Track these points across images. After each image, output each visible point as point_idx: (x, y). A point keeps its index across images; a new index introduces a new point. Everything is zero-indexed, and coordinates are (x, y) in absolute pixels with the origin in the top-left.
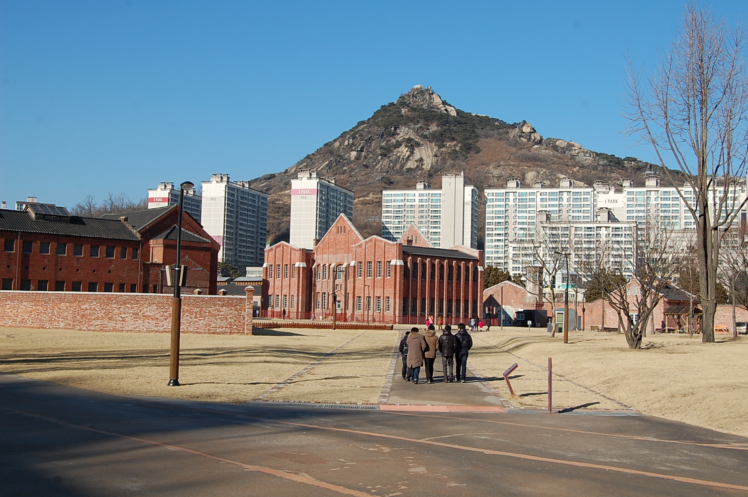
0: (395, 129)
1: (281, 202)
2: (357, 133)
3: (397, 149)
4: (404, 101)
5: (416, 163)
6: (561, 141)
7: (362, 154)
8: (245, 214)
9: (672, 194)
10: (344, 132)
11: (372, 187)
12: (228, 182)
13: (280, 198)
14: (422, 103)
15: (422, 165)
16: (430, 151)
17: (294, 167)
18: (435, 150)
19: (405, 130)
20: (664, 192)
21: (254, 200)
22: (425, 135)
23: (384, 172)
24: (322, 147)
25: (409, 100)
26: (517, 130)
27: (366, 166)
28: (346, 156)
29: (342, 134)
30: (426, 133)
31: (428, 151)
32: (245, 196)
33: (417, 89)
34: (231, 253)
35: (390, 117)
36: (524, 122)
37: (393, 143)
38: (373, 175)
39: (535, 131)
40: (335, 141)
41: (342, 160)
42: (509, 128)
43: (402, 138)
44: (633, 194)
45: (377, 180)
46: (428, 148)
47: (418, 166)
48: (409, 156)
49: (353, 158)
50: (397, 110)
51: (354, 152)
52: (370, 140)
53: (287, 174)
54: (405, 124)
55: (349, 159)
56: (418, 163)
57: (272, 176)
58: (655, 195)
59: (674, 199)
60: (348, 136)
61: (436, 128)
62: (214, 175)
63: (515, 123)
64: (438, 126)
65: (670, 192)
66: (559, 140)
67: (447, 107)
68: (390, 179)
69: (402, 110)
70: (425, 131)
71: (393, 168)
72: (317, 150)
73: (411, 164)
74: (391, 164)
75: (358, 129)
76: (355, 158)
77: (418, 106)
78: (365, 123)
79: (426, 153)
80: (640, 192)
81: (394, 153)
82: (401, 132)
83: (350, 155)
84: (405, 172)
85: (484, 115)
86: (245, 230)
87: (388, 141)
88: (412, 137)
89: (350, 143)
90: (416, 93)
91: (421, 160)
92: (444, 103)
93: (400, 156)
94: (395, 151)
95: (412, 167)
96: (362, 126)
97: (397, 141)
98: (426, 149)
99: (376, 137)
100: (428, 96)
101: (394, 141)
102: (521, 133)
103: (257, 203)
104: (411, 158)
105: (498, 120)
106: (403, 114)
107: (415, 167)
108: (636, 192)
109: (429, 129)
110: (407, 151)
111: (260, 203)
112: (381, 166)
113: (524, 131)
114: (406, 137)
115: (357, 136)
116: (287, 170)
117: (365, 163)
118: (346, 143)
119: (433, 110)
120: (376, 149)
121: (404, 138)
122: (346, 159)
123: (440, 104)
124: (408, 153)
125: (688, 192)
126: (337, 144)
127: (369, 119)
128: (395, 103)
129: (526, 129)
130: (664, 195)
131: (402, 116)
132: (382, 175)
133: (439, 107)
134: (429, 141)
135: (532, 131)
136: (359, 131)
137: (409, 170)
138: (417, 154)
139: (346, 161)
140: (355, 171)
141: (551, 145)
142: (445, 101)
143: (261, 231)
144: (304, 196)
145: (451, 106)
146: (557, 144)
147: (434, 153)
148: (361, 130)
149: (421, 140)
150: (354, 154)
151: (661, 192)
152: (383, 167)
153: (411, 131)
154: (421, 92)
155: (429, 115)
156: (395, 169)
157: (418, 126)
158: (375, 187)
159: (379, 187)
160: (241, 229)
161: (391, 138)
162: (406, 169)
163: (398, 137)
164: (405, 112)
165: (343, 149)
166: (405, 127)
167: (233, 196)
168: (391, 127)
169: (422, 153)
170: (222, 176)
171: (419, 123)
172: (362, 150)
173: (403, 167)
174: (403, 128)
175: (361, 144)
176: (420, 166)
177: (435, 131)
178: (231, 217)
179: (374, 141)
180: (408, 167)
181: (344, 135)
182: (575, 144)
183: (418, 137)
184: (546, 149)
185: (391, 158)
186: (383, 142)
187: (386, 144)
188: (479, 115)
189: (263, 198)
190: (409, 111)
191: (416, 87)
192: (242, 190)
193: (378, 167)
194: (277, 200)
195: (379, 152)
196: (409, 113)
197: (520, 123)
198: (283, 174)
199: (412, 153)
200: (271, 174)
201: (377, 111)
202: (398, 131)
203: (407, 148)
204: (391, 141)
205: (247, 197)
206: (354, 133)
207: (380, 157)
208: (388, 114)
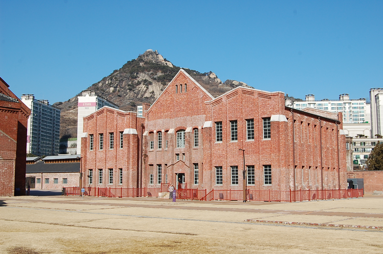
0: (137, 74)
1: (67, 117)
2: (114, 76)
3: (138, 86)
4: (141, 58)
5: (150, 94)
6: (235, 81)
7: (117, 89)
8: (45, 121)
9: (324, 105)
10: (104, 78)
11: (124, 108)
12: (33, 99)
13: (66, 115)
14: (152, 59)
15: (154, 95)
16: (158, 87)
17: (74, 98)
18: (161, 87)
19: (142, 75)
20: (319, 104)
21: (51, 112)
22: (155, 78)
23: (131, 100)
24: (91, 86)
25: (144, 58)
26: (207, 76)
27: (120, 96)
28: (107, 90)
29: (103, 79)
30: (155, 77)
31: (157, 87)
32: (45, 109)
33: (149, 52)
34: (36, 147)
35: (133, 67)
36: (211, 72)
37: (136, 82)
38: (124, 101)
39: (217, 77)
40: (99, 82)
41: (104, 93)
42: (201, 76)
43: (141, 80)
44: (300, 106)
45: (127, 104)
46: (157, 85)
47: (151, 96)
48: (146, 90)
49: (111, 91)
50: (138, 63)
51: (112, 88)
52: (122, 81)
53: (70, 102)
54: (143, 71)
55: (109, 92)
56: (152, 94)
57: (61, 103)
58: (313, 106)
59: (325, 108)
60: (108, 79)
61: (162, 74)
62: (23, 95)
63: (205, 73)
64: (162, 73)
65: (322, 104)
66: (234, 81)
67: (167, 62)
68: (135, 103)
69: (141, 63)
70: (155, 76)
71: (136, 97)
72: (88, 88)
73: (147, 95)
74: (135, 95)
75: (114, 74)
76: (113, 92)
77: (150, 61)
78: (118, 71)
79: (156, 89)
80: (304, 104)
81: (137, 88)
82: (140, 76)
83: (109, 89)
84: (144, 99)
85: (187, 69)
86: (45, 132)
87: (133, 81)
88: (147, 79)
89: (109, 83)
90: (148, 54)
91: (153, 92)
92: (165, 60)
93: (140, 90)
94: (137, 87)
95: (148, 96)
96: (116, 73)
97: (138, 81)
98: (156, 86)
99: (125, 79)
100: (156, 56)
101: (136, 81)
102: (209, 78)
103: (53, 114)
104: (147, 91)
105: (195, 71)
106: (141, 66)
107: (150, 96)
108: (302, 104)
109: (157, 74)
110: (145, 87)
111: (55, 115)
112: (129, 96)
113: (211, 77)
114: (143, 79)
115: (113, 78)
116: (70, 100)
117: (119, 94)
118: (107, 82)
119: (159, 63)
120: (125, 86)
121: (142, 80)
122: (107, 92)
123: (163, 61)
124: (145, 88)
125: (333, 104)
126: (100, 84)
127: (120, 69)
128: (136, 60)
129: (212, 76)
130: (319, 106)
131: (141, 67)
132: (130, 101)
133: (162, 62)
134: (157, 81)
135: (216, 77)
136: (114, 75)
137: (147, 98)
138: (151, 89)
139: (107, 93)
140: (113, 99)
141: (230, 84)
142: (166, 59)
143: (55, 133)
144: (87, 107)
145: (169, 62)
146: (233, 83)
147: (160, 88)
148: (116, 75)
149: (153, 81)
150: (112, 89)
151: (317, 104)
152: (130, 96)
153: (146, 76)
154: (151, 53)
155: (156, 66)
156: (138, 97)
157: (150, 73)
158: (126, 108)
159: (128, 108)
160: (42, 131)
161: (134, 79)
162: (145, 98)
163: (139, 79)
164: (142, 65)
165: (105, 86)
166: (143, 73)
167: (37, 109)
168: (134, 73)
169: (153, 88)
170: (29, 95)
171: (150, 71)
172: (116, 87)
173: (143, 96)
174: (142, 73)
175: (116, 83)
176: (153, 96)
177: (160, 76)
178: (36, 123)
179: (124, 81)
180: (146, 97)
181: (104, 79)
182: (244, 83)
183: (151, 79)
184: (227, 86)
185: (135, 91)
186: (130, 82)
187: (132, 83)
188: (184, 68)
189: (57, 111)
190: (144, 64)
191: (148, 50)
192: (43, 105)
193: (127, 96)
194: (65, 116)
195: (128, 88)
196: (145, 65)
197: (208, 73)
198: (67, 102)
199: (148, 88)
200: (60, 102)
201: (125, 64)
202: (138, 75)
203: (144, 86)
204: (135, 81)
205: (46, 110)
206: (111, 77)
207: (128, 91)
208: (132, 66)
